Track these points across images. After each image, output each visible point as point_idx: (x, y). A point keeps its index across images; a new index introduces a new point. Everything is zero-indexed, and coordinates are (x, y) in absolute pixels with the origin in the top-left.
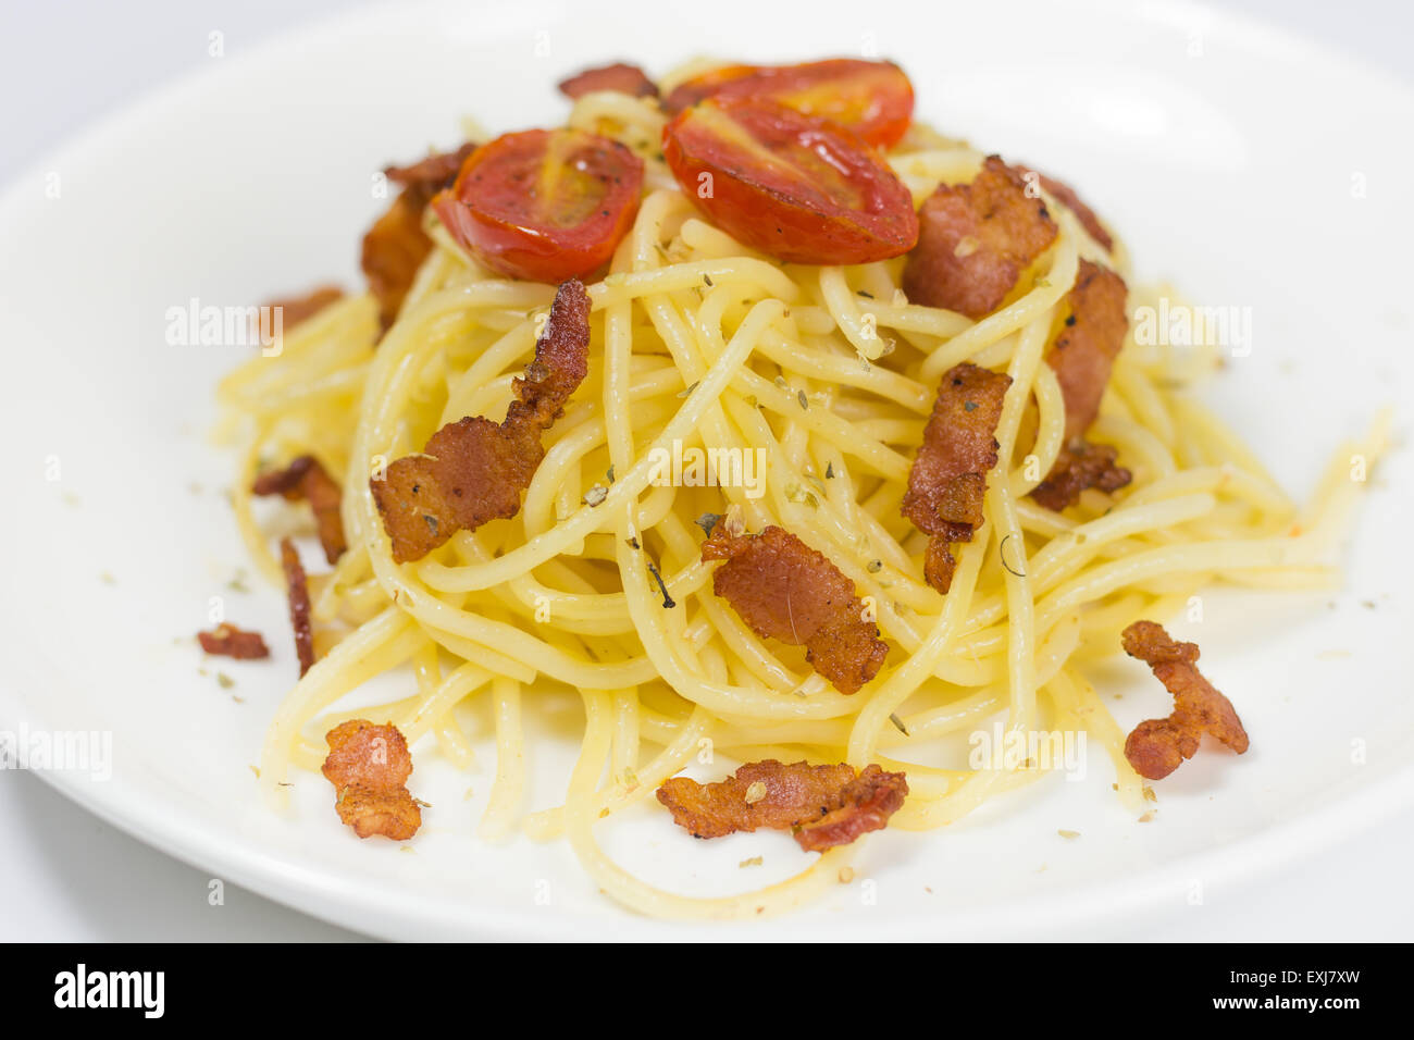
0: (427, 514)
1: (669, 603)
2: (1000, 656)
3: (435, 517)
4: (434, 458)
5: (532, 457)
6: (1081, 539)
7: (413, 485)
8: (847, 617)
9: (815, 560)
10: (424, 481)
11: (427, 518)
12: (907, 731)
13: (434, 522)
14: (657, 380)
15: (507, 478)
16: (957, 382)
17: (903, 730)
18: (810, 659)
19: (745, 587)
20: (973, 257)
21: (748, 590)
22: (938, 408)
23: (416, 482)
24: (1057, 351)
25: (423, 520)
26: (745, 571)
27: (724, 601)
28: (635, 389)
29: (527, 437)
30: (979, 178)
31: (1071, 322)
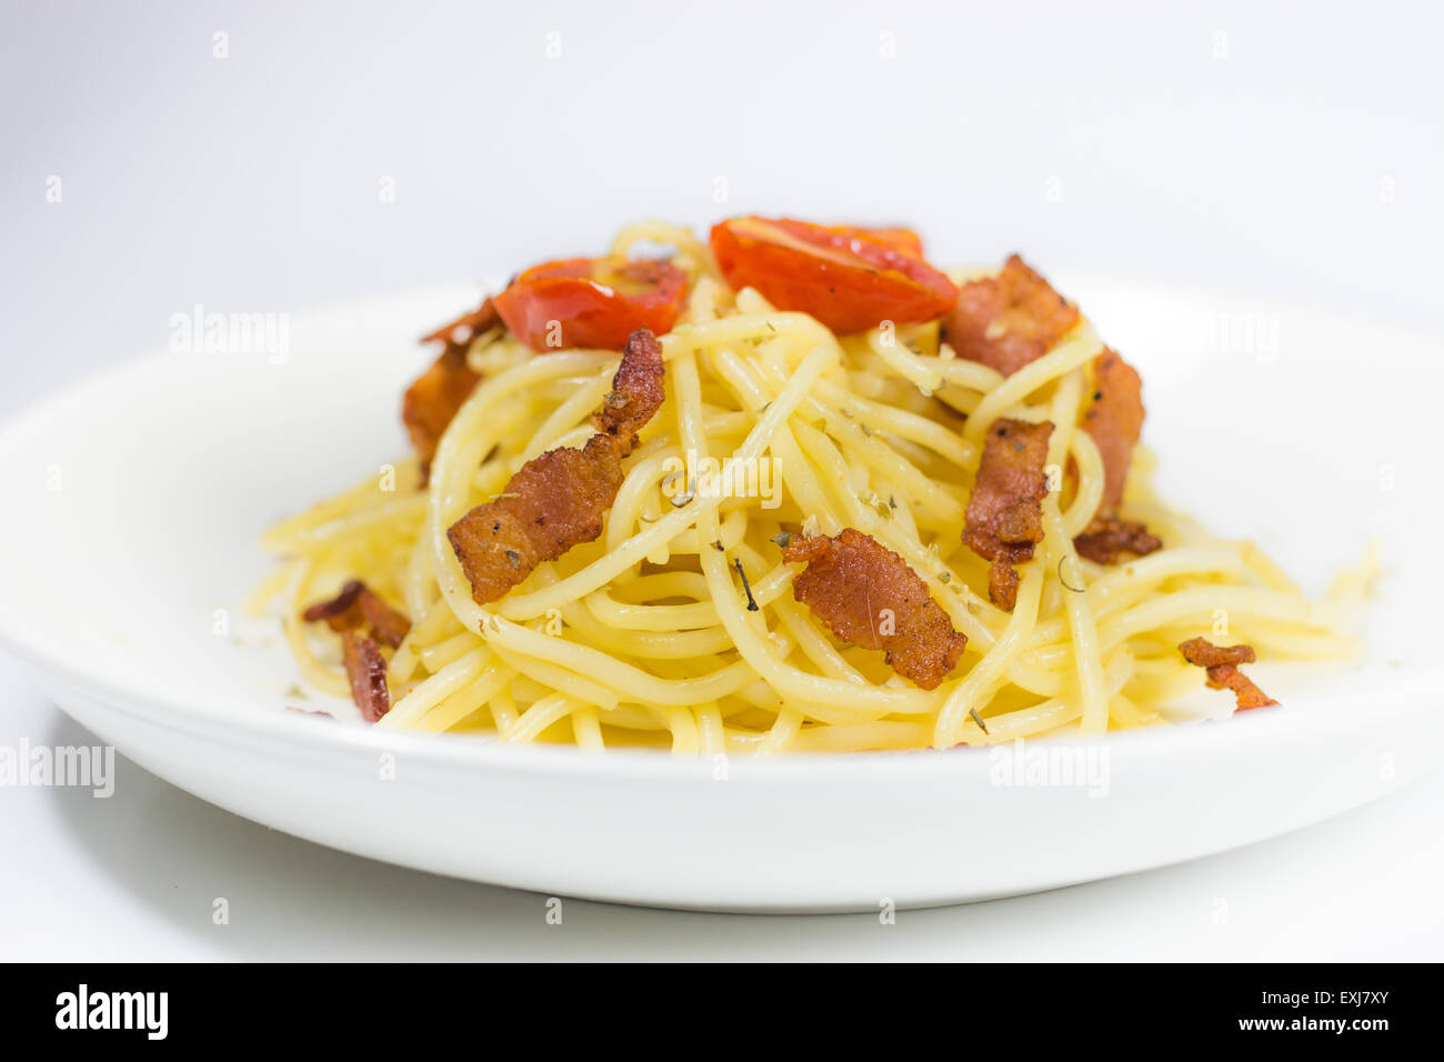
0: (509, 549)
1: (752, 607)
2: (1068, 670)
3: (517, 551)
4: (515, 495)
5: (614, 477)
6: (1130, 572)
7: (494, 525)
8: (924, 614)
9: (892, 558)
10: (504, 519)
11: (508, 553)
12: (987, 728)
13: (516, 556)
14: (726, 421)
15: (590, 498)
16: (1002, 433)
17: (983, 728)
18: (889, 661)
19: (825, 590)
20: (1004, 339)
21: (827, 592)
22: (986, 458)
23: (496, 521)
24: (1088, 420)
25: (504, 556)
26: (824, 572)
27: (804, 607)
28: (707, 427)
29: (610, 457)
30: (1004, 275)
31: (1098, 397)
